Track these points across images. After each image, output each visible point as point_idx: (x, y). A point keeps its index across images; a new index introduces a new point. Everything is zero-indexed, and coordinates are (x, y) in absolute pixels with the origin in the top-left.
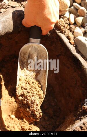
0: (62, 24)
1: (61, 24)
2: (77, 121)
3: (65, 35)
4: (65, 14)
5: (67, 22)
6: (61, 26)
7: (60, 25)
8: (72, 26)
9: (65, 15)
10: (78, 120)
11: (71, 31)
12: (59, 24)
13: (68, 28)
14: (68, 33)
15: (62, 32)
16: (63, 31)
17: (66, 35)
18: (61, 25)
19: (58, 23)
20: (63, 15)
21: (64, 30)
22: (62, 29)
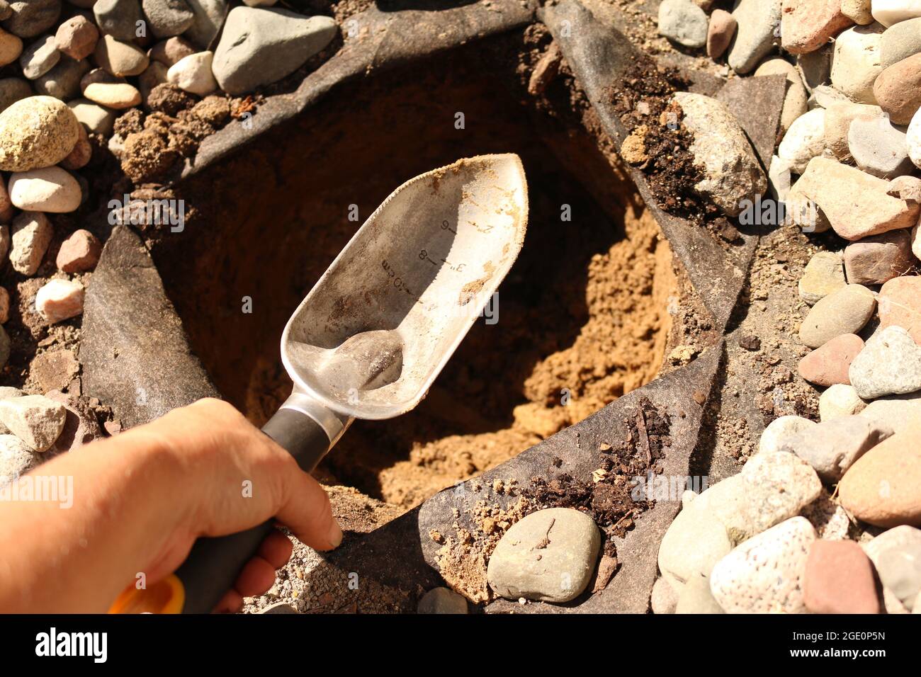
0: (155, 145)
1: (152, 151)
2: (585, 120)
3: (202, 137)
4: (85, 126)
5: (136, 118)
6: (163, 150)
7: (157, 156)
8: (156, 96)
9: (92, 126)
10: (580, 117)
11: (181, 106)
12: (150, 157)
13: (167, 118)
14: (193, 120)
15: (192, 151)
16: (186, 146)
17: (206, 132)
18: (157, 150)
19: (147, 165)
20: (92, 135)
21: (180, 137)
22: (177, 146)
